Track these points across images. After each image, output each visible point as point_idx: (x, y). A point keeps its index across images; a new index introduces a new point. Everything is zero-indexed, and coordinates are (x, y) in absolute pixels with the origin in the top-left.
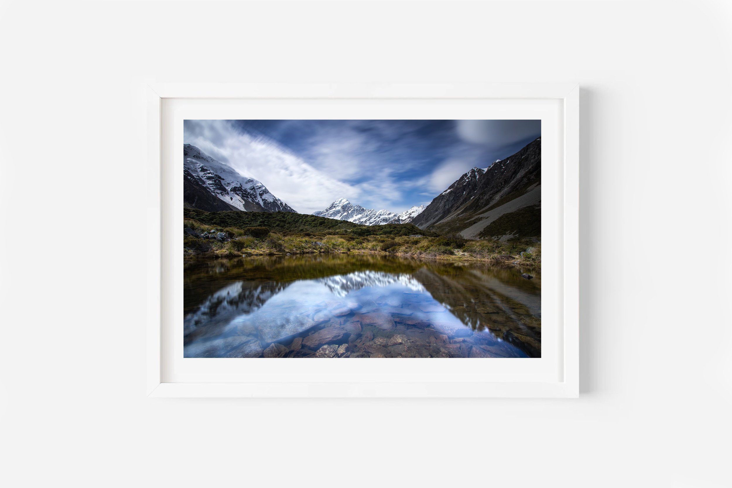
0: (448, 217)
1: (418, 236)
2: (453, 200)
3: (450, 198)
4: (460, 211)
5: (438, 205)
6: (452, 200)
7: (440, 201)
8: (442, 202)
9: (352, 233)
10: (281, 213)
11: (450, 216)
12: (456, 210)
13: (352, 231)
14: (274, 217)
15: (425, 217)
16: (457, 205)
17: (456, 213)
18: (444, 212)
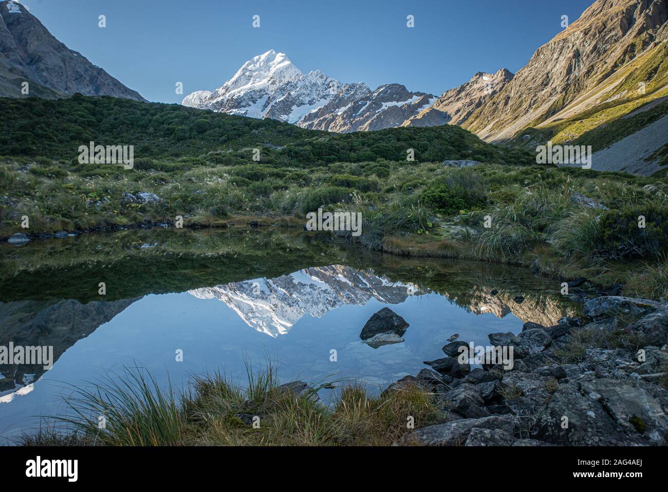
0: (577, 104)
1: (466, 164)
2: (594, 53)
3: (584, 46)
4: (611, 83)
5: (549, 68)
6: (592, 52)
7: (555, 56)
8: (561, 58)
9: (286, 155)
10: (83, 100)
11: (581, 101)
12: (600, 81)
13: (284, 150)
14: (63, 114)
15: (510, 103)
16: (605, 66)
17: (600, 90)
18: (565, 89)
